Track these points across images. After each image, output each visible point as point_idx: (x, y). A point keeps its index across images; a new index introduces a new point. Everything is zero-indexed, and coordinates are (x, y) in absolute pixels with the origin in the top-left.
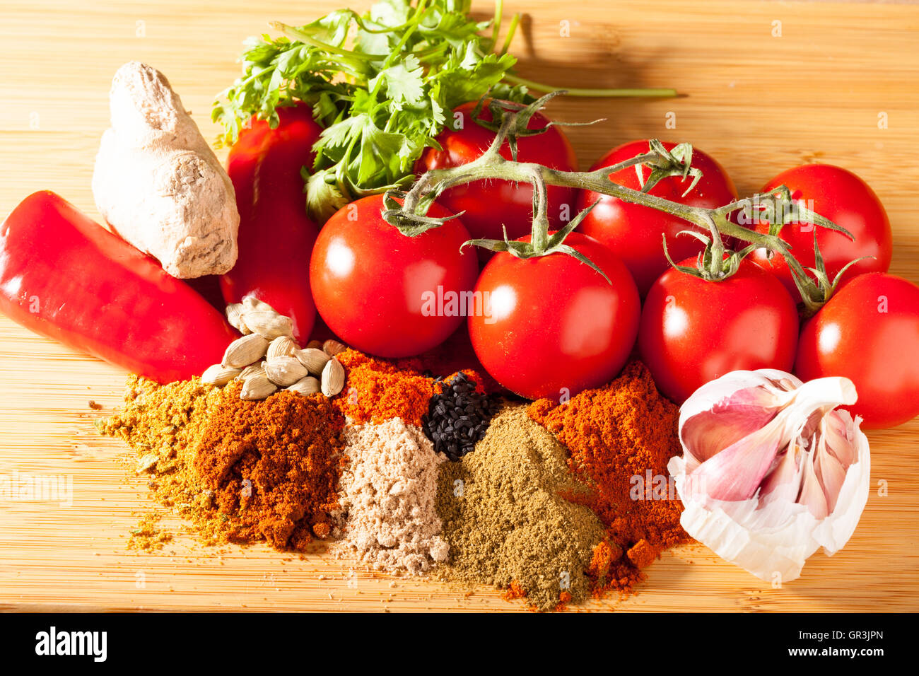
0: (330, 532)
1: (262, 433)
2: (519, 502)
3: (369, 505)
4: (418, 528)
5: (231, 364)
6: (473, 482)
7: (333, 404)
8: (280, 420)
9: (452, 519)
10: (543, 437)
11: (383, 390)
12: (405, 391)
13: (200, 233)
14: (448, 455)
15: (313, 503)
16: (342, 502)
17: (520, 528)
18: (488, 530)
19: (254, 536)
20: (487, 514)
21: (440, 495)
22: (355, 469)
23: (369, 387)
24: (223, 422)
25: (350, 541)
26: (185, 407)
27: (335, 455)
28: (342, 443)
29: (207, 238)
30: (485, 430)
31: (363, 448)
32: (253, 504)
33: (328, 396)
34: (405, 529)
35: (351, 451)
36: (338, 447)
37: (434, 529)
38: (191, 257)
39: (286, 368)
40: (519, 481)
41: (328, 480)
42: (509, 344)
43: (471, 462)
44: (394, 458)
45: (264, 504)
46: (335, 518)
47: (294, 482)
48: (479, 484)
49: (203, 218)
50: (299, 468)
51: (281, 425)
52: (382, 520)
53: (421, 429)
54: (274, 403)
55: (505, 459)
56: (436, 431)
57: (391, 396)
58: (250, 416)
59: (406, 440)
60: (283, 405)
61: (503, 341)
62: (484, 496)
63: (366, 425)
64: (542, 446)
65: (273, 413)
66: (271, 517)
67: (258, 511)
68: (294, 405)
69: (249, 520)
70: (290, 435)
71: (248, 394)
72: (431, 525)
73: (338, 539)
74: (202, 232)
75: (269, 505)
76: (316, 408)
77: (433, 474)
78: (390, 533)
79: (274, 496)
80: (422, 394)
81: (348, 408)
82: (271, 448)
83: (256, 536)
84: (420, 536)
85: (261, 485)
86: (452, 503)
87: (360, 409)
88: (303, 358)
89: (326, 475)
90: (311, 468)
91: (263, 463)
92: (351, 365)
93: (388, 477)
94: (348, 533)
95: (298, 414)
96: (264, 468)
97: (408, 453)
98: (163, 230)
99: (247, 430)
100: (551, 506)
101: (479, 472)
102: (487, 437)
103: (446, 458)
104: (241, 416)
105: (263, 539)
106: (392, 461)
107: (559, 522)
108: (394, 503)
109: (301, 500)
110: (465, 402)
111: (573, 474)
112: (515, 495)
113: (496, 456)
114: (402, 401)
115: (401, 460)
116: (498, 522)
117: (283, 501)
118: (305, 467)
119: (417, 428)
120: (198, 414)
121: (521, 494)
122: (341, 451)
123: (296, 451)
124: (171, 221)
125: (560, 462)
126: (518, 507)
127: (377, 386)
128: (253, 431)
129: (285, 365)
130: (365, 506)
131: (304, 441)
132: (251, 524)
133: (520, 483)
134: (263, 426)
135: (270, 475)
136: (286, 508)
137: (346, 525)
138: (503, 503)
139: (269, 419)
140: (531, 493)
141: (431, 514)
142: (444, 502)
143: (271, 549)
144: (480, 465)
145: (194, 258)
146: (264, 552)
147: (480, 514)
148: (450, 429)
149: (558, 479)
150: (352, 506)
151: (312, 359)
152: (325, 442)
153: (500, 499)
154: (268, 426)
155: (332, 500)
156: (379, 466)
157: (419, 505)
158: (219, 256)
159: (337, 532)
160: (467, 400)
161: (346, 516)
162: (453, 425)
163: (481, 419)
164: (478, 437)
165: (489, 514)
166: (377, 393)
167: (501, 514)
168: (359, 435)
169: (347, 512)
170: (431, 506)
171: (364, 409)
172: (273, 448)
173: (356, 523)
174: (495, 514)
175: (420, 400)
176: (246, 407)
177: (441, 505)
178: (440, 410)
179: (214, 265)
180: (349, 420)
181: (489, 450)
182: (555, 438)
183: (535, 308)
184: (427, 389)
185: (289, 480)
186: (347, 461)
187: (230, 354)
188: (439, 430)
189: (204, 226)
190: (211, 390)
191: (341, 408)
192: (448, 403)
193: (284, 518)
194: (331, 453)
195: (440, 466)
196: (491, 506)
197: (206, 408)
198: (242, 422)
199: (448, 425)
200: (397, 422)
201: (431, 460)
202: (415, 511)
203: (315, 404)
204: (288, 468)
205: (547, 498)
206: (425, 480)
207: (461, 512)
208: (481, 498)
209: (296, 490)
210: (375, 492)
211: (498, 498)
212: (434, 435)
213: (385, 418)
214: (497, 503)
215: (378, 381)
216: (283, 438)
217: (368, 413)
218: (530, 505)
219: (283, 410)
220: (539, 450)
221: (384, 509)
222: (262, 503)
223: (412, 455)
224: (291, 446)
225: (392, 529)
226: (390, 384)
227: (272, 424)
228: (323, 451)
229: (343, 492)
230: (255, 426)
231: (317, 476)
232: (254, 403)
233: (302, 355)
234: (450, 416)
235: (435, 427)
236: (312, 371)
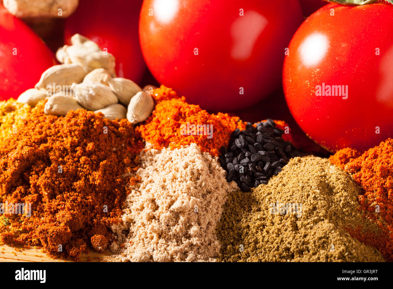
0: (108, 246)
1: (57, 144)
2: (302, 231)
3: (149, 220)
4: (195, 248)
5: (45, 87)
6: (259, 210)
7: (136, 130)
8: (77, 133)
9: (232, 244)
10: (338, 173)
11: (184, 118)
12: (207, 120)
14: (240, 184)
16: (124, 218)
17: (300, 257)
18: (267, 257)
19: (31, 241)
20: (268, 241)
21: (223, 219)
22: (144, 188)
23: (171, 114)
24: (23, 133)
25: (126, 256)
27: (126, 175)
28: (136, 163)
30: (282, 167)
31: (156, 170)
32: (36, 210)
33: (132, 122)
34: (181, 247)
35: (143, 173)
36: (132, 168)
37: (211, 250)
39: (94, 90)
40: (304, 209)
41: (115, 197)
43: (261, 192)
44: (181, 177)
45: (46, 211)
46: (116, 234)
47: (80, 192)
48: (265, 212)
50: (86, 180)
52: (160, 236)
53: (217, 158)
54: (74, 117)
55: (294, 189)
56: (232, 162)
58: (49, 128)
59: (197, 159)
60: (82, 119)
62: (268, 223)
63: (164, 150)
64: (334, 180)
65: (71, 126)
66: (50, 223)
67: (39, 217)
69: (29, 225)
70: (84, 149)
71: (51, 107)
72: (209, 247)
73: (114, 254)
75: (51, 212)
76: (117, 129)
77: (220, 198)
78: (165, 249)
79: (56, 203)
80: (224, 128)
81: (148, 134)
82: (63, 158)
83: (33, 240)
84: (196, 256)
85: (45, 191)
86: (234, 228)
87: (160, 135)
88: (115, 86)
89: (114, 192)
90: (99, 181)
91: (51, 171)
92: (162, 99)
93: (171, 193)
94: (126, 248)
95: (95, 130)
96: (52, 175)
97: (195, 172)
99: (44, 141)
100: (334, 236)
101: (267, 200)
102: (282, 172)
103: (237, 187)
104: (41, 127)
105: (39, 245)
107: (341, 253)
108: (174, 220)
109: (83, 210)
110: (266, 140)
111: (363, 211)
112: (299, 223)
113: (286, 187)
115: (188, 179)
116: (278, 249)
117: (64, 208)
118: (94, 180)
119: (213, 157)
121: (306, 222)
122: (134, 172)
123: (87, 164)
125: (351, 197)
126: (300, 235)
127: (180, 114)
128: (49, 141)
129: (94, 86)
130: (145, 221)
131: (98, 156)
132: (31, 229)
133: (306, 212)
134: (60, 139)
135: (57, 183)
136: (67, 216)
137: (125, 241)
138: (286, 230)
139: (66, 131)
140: (315, 222)
141: (210, 236)
142: (226, 226)
143: (45, 255)
144: (269, 194)
146: (37, 256)
147: (261, 240)
148: (246, 160)
149: (347, 213)
150: (135, 222)
151: (123, 88)
152: (119, 161)
153: (283, 226)
154: (65, 139)
155: (115, 215)
156: (166, 184)
157: (199, 224)
159: (115, 246)
160: (268, 139)
161: (127, 232)
162: (249, 157)
163: (280, 157)
164: (273, 172)
165: (270, 241)
166: (179, 120)
167: (282, 241)
168: (155, 159)
169: (129, 229)
170: (212, 228)
171: (164, 135)
172: (65, 159)
173: (135, 240)
174: (276, 241)
175: (221, 132)
176: (47, 121)
177: (223, 229)
178: (239, 143)
180: (148, 145)
181: (281, 182)
182: (350, 178)
183: (344, 45)
184: (230, 125)
185: (74, 190)
186: (138, 182)
187: (46, 77)
188: (235, 161)
191: (143, 134)
192: (249, 138)
193: (62, 225)
194: (124, 172)
195: (229, 194)
196: (273, 233)
197: (13, 123)
198: (40, 133)
199: (245, 157)
200: (193, 149)
201: (220, 185)
202: (194, 229)
203: (117, 127)
204: (76, 178)
205: (332, 228)
206: (210, 202)
207: (243, 237)
208: (264, 226)
209: (79, 199)
210: (157, 208)
211: (281, 225)
212: (229, 165)
213: (182, 144)
214: (279, 230)
215: (182, 110)
216: (77, 151)
217: (167, 139)
218: (313, 233)
219: (81, 124)
220: (331, 183)
221: (163, 224)
222: (45, 209)
223: (200, 174)
224: (83, 159)
225: (168, 246)
226: (192, 113)
227: (69, 137)
228: (116, 168)
229: (128, 209)
230: (52, 137)
231: (105, 190)
232: (56, 117)
233: (114, 83)
234: (248, 149)
235: (231, 159)
236: (122, 101)
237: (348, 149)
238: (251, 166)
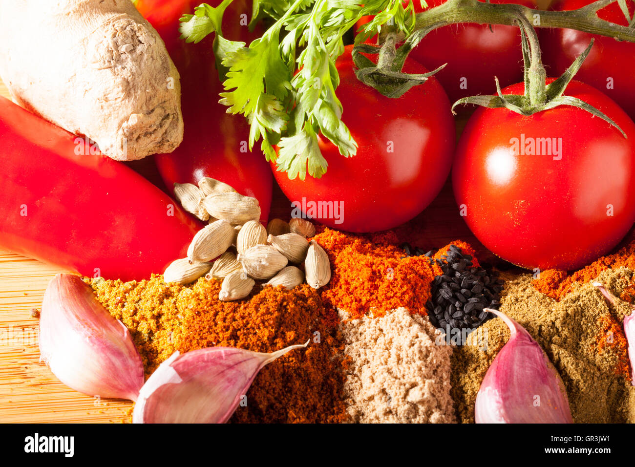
5: (197, 258)
7: (323, 296)
8: (271, 322)
11: (380, 277)
12: (406, 275)
13: (144, 108)
15: (319, 416)
16: (351, 411)
22: (360, 371)
23: (364, 274)
24: (204, 328)
26: (155, 312)
27: (334, 356)
28: (341, 342)
29: (153, 114)
31: (366, 346)
33: (317, 288)
35: (353, 350)
36: (336, 346)
38: (135, 136)
41: (331, 387)
42: (520, 214)
44: (407, 357)
49: (147, 91)
51: (272, 328)
53: (428, 318)
54: (261, 303)
56: (444, 317)
57: (391, 283)
58: (234, 320)
60: (274, 304)
61: (513, 210)
63: (365, 318)
65: (263, 315)
68: (285, 303)
71: (230, 295)
74: (147, 107)
76: (306, 303)
80: (422, 277)
81: (340, 300)
87: (356, 301)
88: (282, 246)
89: (329, 382)
93: (403, 380)
95: (290, 313)
97: (424, 350)
98: (102, 107)
99: (234, 337)
104: (224, 320)
106: (405, 360)
108: (413, 410)
109: (306, 413)
110: (470, 282)
114: (405, 289)
115: (416, 358)
119: (423, 317)
120: (168, 320)
122: (341, 352)
124: (111, 97)
127: (374, 272)
128: (241, 337)
129: (266, 256)
134: (252, 331)
139: (258, 322)
145: (139, 137)
148: (458, 314)
150: (364, 415)
151: (291, 245)
152: (322, 342)
154: (257, 331)
155: (340, 410)
156: (389, 366)
158: (166, 133)
160: (470, 278)
162: (462, 309)
166: (374, 281)
168: (359, 331)
171: (360, 300)
175: (422, 285)
176: (227, 310)
178: (445, 293)
179: (161, 143)
180: (344, 314)
184: (426, 270)
186: (351, 363)
188: (447, 317)
189: (149, 100)
190: (180, 290)
191: (333, 301)
192: (452, 284)
194: (331, 355)
197: (177, 313)
198: (227, 328)
199: (456, 310)
200: (401, 313)
203: (303, 298)
213: (387, 309)
215: (374, 267)
216: (276, 343)
217: (365, 304)
219: (274, 311)
223: (429, 351)
227: (262, 328)
228: (322, 353)
229: (351, 399)
230: (242, 330)
231: (319, 383)
232: (237, 304)
233: (280, 242)
234: (456, 299)
235: (442, 314)
236: (292, 259)
237: (552, 271)
238: (467, 319)
